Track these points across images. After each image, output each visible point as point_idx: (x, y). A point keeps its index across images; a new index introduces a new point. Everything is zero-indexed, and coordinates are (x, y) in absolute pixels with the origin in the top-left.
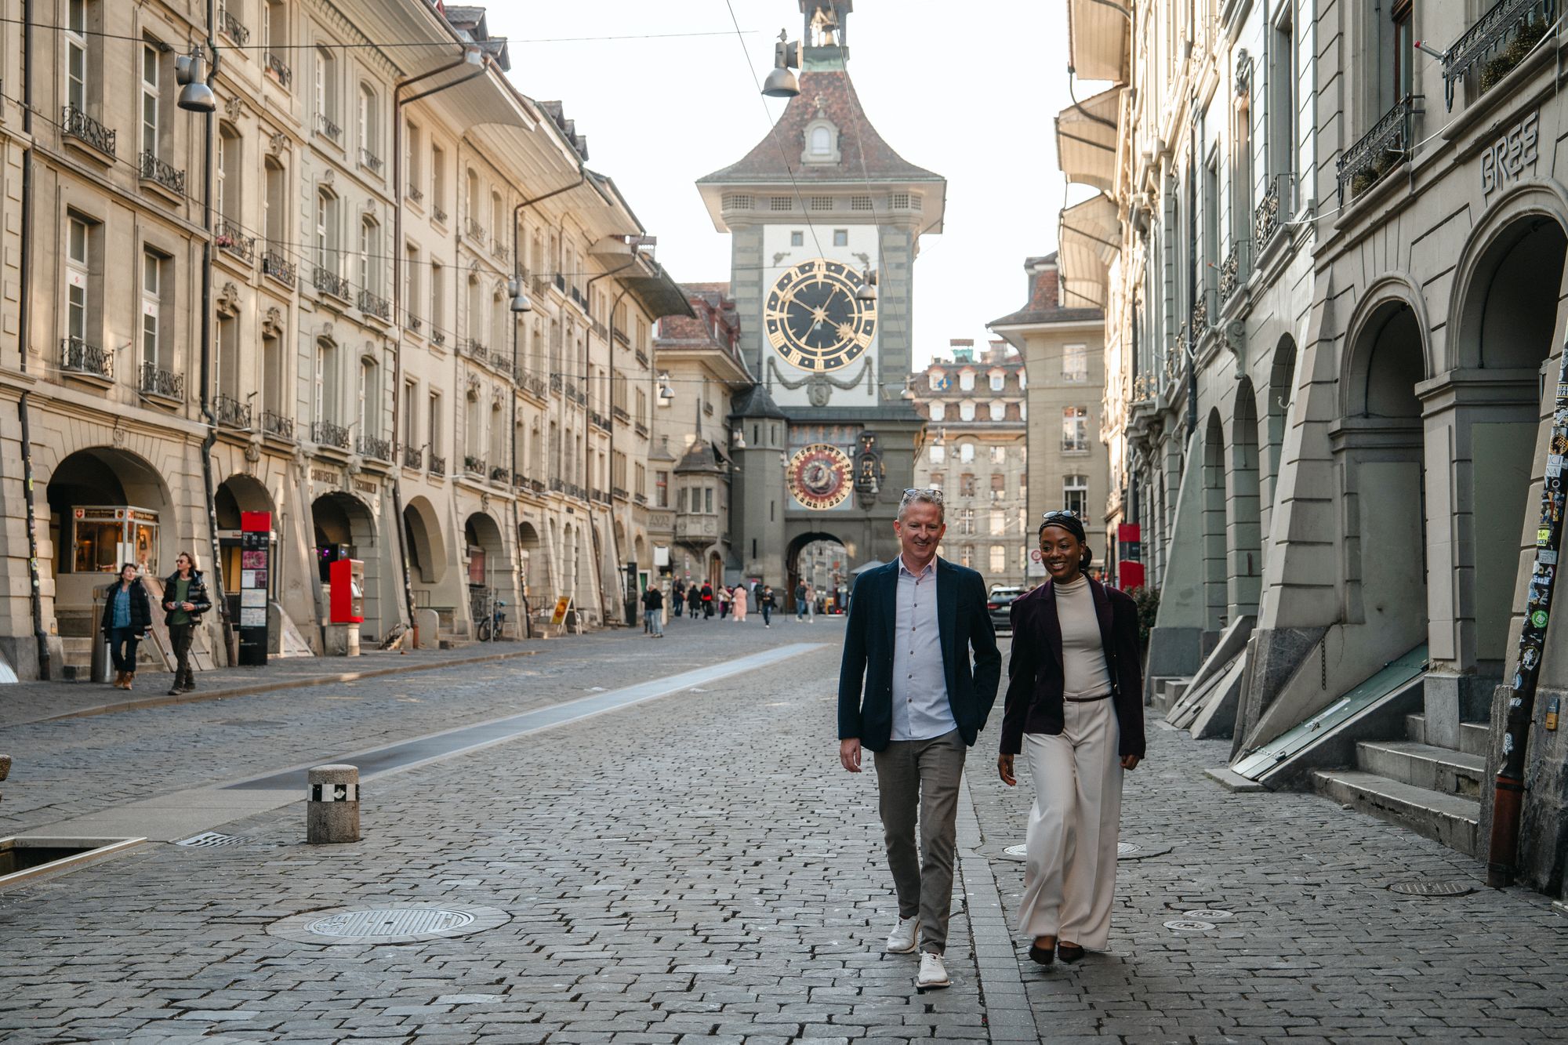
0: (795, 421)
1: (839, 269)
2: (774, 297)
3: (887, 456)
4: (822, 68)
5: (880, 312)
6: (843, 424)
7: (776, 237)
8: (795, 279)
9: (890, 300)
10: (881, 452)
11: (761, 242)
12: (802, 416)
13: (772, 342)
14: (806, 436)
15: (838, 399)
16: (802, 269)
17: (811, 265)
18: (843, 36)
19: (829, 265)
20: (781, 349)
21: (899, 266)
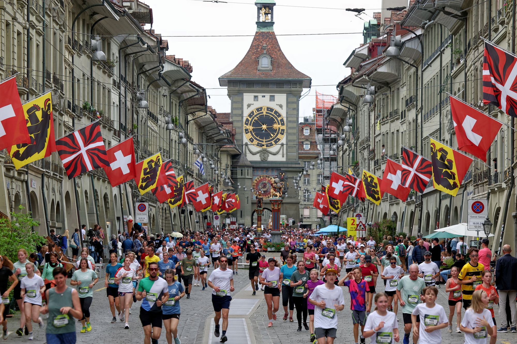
0: (255, 167)
1: (272, 110)
2: (247, 120)
3: (289, 180)
4: (264, 30)
5: (287, 126)
6: (273, 168)
7: (248, 98)
8: (255, 114)
9: (290, 121)
10: (287, 179)
11: (243, 99)
12: (258, 165)
13: (246, 138)
14: (260, 173)
15: (271, 158)
16: (258, 110)
17: (261, 108)
18: (272, 17)
19: (268, 108)
20: (250, 139)
21: (294, 109)
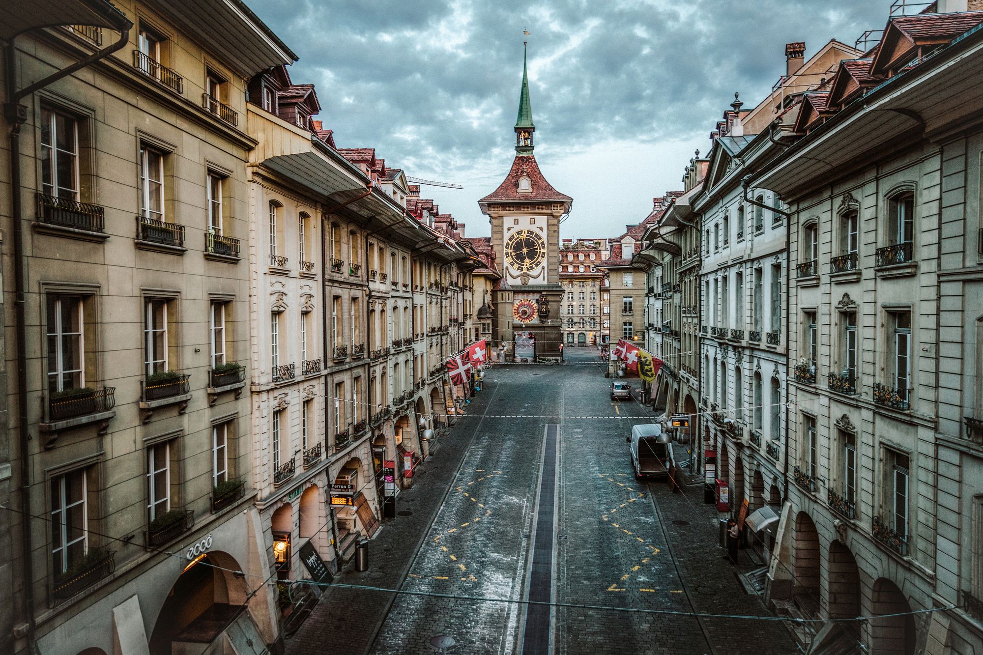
0: (516, 291)
1: (532, 233)
2: (508, 244)
3: (550, 303)
4: (524, 154)
5: (548, 249)
6: (534, 292)
7: (508, 221)
8: (516, 237)
9: (551, 244)
10: (548, 302)
11: (503, 223)
12: (519, 289)
13: (507, 261)
14: (520, 296)
15: (532, 282)
16: (518, 233)
17: (522, 231)
18: (531, 142)
19: (528, 231)
20: (510, 263)
21: (555, 231)
